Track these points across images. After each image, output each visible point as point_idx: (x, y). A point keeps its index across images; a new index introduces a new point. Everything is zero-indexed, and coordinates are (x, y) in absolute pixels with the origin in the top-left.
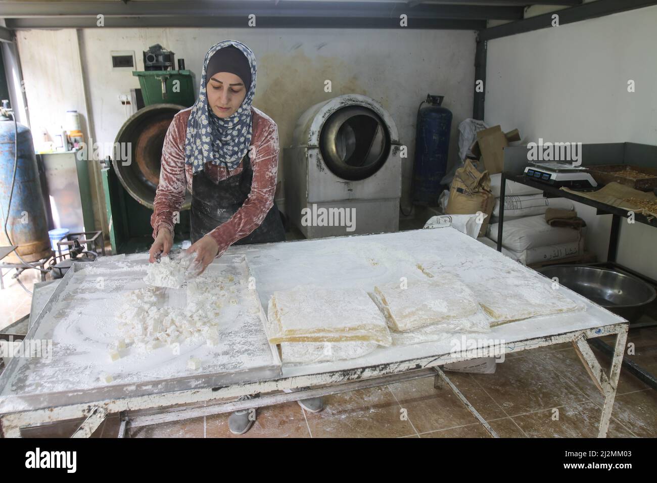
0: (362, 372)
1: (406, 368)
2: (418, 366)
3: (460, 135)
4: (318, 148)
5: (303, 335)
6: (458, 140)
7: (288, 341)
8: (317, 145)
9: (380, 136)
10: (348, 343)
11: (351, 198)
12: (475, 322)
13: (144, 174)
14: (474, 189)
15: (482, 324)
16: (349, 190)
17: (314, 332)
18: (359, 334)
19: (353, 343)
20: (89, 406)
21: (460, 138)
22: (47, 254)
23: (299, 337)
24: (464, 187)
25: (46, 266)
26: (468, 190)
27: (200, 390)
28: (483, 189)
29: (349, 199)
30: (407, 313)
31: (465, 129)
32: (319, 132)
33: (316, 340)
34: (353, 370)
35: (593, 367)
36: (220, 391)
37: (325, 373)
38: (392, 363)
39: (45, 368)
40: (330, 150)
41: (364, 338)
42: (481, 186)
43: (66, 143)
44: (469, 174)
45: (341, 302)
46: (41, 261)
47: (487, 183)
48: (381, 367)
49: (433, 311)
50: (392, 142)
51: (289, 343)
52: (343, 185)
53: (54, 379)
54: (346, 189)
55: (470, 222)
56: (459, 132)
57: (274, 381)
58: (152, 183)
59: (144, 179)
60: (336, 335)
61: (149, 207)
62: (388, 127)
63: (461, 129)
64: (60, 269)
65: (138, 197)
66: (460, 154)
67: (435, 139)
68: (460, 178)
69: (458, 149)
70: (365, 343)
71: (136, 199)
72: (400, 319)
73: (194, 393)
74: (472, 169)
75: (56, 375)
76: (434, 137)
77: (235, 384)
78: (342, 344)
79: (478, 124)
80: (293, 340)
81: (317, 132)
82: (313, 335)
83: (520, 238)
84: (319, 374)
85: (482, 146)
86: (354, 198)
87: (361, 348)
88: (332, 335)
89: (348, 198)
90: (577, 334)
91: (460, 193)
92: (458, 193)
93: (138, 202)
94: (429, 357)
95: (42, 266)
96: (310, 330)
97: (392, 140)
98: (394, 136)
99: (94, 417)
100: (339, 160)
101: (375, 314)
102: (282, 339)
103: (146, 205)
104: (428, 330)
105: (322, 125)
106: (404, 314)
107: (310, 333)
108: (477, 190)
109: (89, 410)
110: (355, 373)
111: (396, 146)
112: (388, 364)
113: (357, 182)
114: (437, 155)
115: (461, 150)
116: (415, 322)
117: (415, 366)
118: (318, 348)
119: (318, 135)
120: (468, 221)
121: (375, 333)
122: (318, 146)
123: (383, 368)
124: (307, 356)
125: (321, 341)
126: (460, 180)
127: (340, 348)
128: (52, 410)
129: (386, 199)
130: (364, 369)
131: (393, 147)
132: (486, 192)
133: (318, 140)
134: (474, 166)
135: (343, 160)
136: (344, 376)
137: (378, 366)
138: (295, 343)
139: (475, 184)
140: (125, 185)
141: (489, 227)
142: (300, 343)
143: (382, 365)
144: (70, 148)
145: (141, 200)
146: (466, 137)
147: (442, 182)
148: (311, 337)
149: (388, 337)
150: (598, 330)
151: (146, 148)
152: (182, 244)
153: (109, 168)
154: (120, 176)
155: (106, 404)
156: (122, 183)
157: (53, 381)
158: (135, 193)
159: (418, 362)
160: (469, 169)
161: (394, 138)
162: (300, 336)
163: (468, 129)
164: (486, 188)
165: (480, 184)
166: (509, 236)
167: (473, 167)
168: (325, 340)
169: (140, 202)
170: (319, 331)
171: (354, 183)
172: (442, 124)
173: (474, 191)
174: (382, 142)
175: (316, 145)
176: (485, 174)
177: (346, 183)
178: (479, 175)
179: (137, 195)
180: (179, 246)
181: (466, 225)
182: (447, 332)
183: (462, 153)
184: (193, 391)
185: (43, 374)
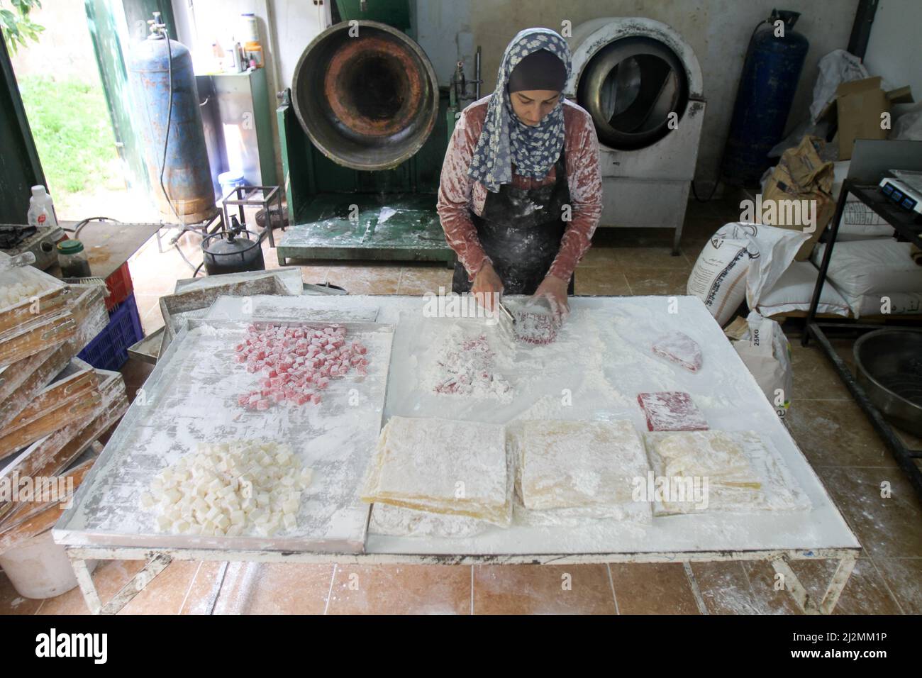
0: (461, 560)
1: (520, 562)
2: (536, 562)
3: (820, 76)
4: (574, 99)
5: (401, 499)
6: (813, 84)
7: (384, 502)
8: (574, 94)
9: (671, 87)
10: (455, 517)
11: (616, 175)
12: (630, 512)
13: (336, 113)
14: (805, 186)
15: (641, 516)
16: (614, 163)
17: (414, 498)
18: (469, 509)
19: (461, 518)
20: (152, 552)
21: (818, 81)
22: (211, 215)
23: (396, 501)
24: (788, 182)
25: (210, 229)
26: (794, 189)
27: (268, 552)
28: (820, 189)
29: (612, 177)
30: (541, 487)
31: (829, 67)
32: (578, 74)
33: (416, 507)
34: (450, 555)
35: (794, 591)
36: (290, 556)
37: (416, 555)
38: (501, 555)
39: (123, 484)
40: (592, 105)
41: (475, 515)
42: (817, 183)
43: (240, 61)
44: (803, 161)
45: (466, 452)
46: (205, 222)
47: (828, 180)
48: (485, 557)
49: (575, 491)
50: (690, 97)
51: (384, 504)
52: (606, 155)
53: (128, 504)
54: (611, 161)
55: (781, 243)
56: (818, 70)
57: (354, 555)
58: (344, 125)
59: (336, 120)
60: (441, 506)
61: (337, 163)
62: (688, 72)
63: (823, 65)
64: (213, 255)
65: (324, 148)
66: (811, 108)
67: (770, 85)
68: (787, 166)
69: (809, 99)
70: (476, 520)
71: (321, 150)
72: (530, 494)
73: (262, 554)
74: (810, 152)
75: (130, 499)
76: (770, 82)
77: (309, 552)
78: (447, 518)
79: (851, 63)
80: (388, 502)
81: (576, 74)
82: (412, 501)
83: (858, 277)
84: (408, 555)
85: (842, 110)
86: (621, 175)
87: (469, 527)
88: (434, 505)
89: (612, 174)
90: (772, 553)
91: (781, 191)
92: (778, 189)
93: (324, 155)
94: (551, 554)
95: (205, 230)
96: (410, 495)
97: (691, 93)
98: (696, 86)
99: (157, 561)
100: (604, 120)
101: (498, 483)
102: (375, 499)
103: (333, 159)
104: (566, 512)
105: (584, 64)
106: (537, 488)
107: (410, 498)
108: (808, 189)
109: (152, 555)
110: (453, 559)
111: (696, 102)
112: (496, 556)
113: (628, 153)
114: (770, 111)
115: (814, 103)
116: (547, 504)
117: (531, 562)
118: (415, 519)
119: (577, 80)
120: (779, 242)
121: (491, 510)
122: (575, 97)
123: (488, 559)
124: (400, 528)
125: (421, 510)
126: (785, 169)
127: (442, 524)
128: (114, 550)
129: (668, 181)
130: (464, 557)
131: (690, 104)
132: (823, 195)
133: (575, 87)
134: (816, 147)
135: (608, 121)
136: (439, 560)
137: (483, 556)
138: (390, 506)
139: (808, 180)
140: (307, 130)
141: (817, 247)
142: (397, 507)
143: (487, 555)
144: (245, 68)
145: (328, 152)
146: (827, 81)
147: (771, 154)
148: (410, 504)
149: (507, 518)
150: (808, 552)
151: (339, 76)
152: (380, 212)
153: (287, 107)
154: (300, 117)
155: (169, 552)
156: (304, 128)
157: (126, 507)
158: (320, 142)
159: (536, 558)
160: (805, 152)
161: (694, 91)
162: (398, 499)
163: (834, 67)
164: (823, 188)
165: (816, 179)
166: (843, 268)
167: (813, 150)
168: (427, 509)
169: (326, 155)
170: (421, 497)
171: (624, 153)
172: (787, 62)
173: (804, 190)
174: (674, 97)
175: (572, 95)
176: (828, 166)
177: (611, 152)
178: (819, 166)
179: (323, 145)
180: (376, 214)
181: (775, 247)
182: (593, 518)
183: (814, 108)
184: (261, 553)
185: (119, 494)
